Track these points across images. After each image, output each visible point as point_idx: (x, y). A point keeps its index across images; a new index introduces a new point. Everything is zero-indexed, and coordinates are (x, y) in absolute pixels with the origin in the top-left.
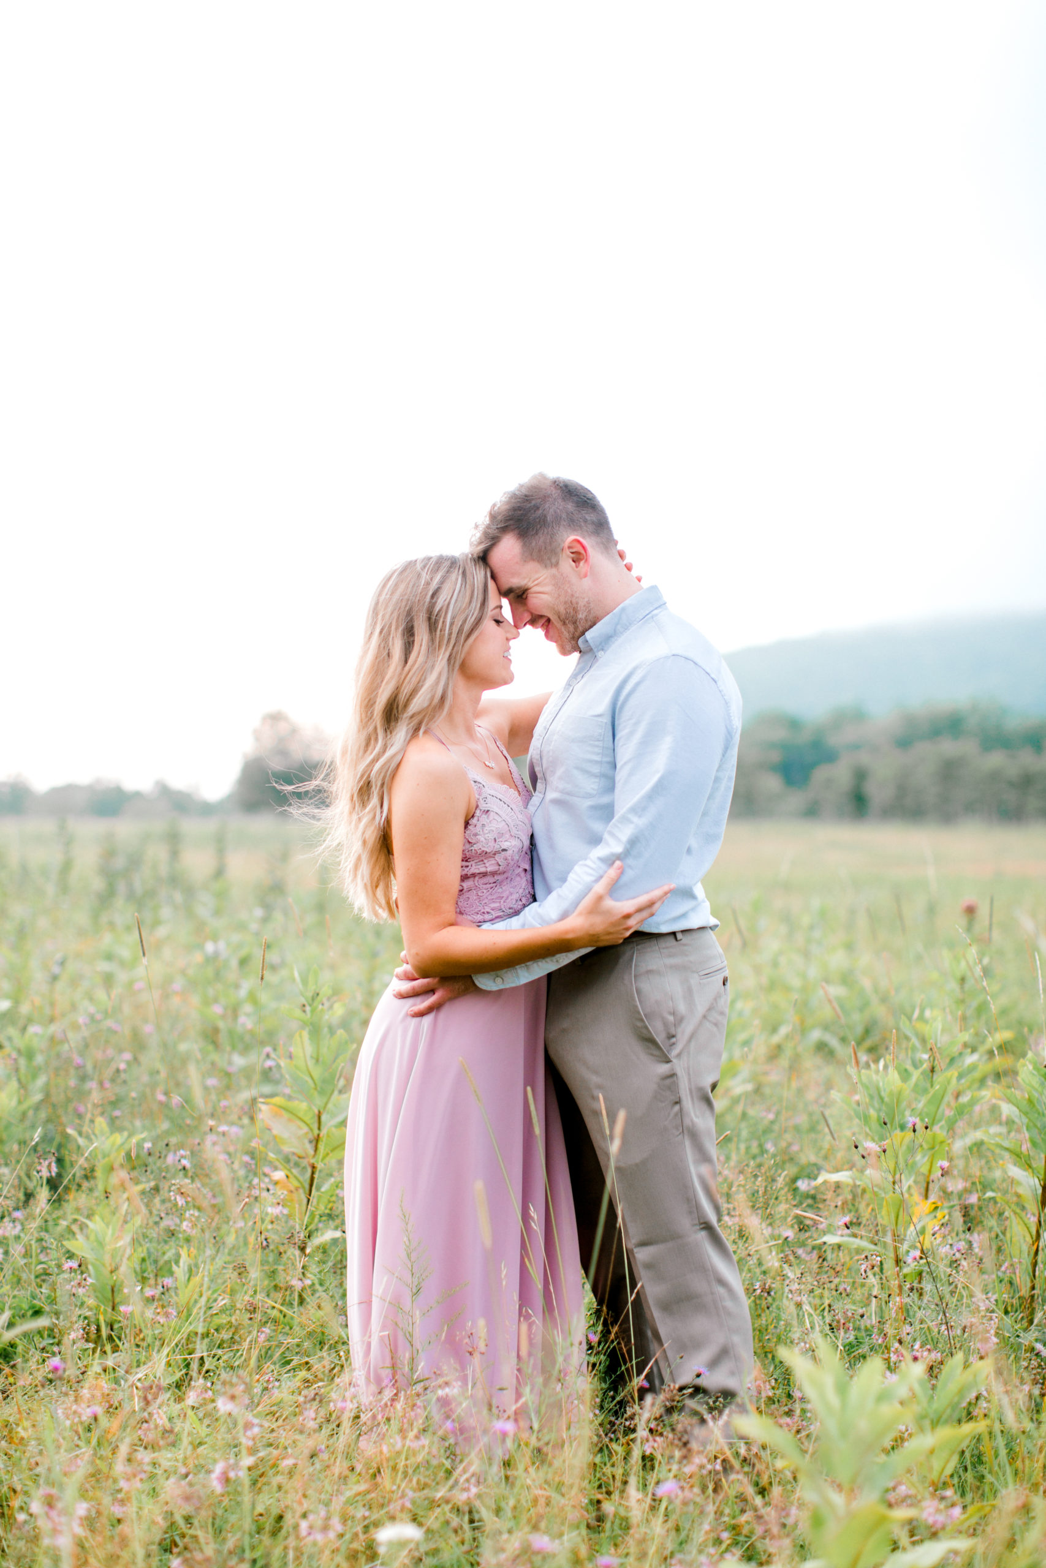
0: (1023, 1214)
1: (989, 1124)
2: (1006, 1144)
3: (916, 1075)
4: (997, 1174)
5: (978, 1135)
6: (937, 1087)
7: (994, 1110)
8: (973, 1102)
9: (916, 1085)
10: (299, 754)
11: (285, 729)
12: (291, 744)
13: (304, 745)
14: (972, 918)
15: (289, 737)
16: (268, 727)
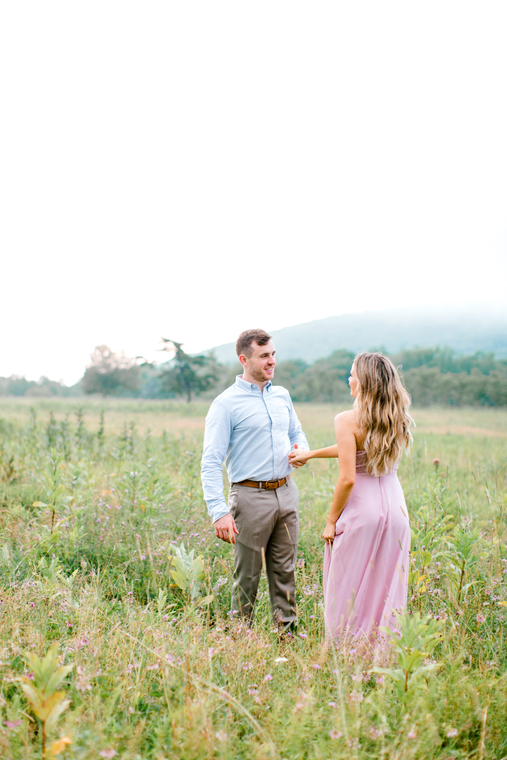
0: (456, 582)
1: (444, 550)
2: (450, 556)
3: (420, 532)
4: (447, 568)
5: (441, 553)
6: (427, 536)
7: (446, 544)
8: (440, 542)
9: (420, 535)
10: (113, 366)
11: (106, 354)
12: (110, 361)
13: (116, 362)
14: (437, 466)
15: (109, 357)
16: (98, 352)
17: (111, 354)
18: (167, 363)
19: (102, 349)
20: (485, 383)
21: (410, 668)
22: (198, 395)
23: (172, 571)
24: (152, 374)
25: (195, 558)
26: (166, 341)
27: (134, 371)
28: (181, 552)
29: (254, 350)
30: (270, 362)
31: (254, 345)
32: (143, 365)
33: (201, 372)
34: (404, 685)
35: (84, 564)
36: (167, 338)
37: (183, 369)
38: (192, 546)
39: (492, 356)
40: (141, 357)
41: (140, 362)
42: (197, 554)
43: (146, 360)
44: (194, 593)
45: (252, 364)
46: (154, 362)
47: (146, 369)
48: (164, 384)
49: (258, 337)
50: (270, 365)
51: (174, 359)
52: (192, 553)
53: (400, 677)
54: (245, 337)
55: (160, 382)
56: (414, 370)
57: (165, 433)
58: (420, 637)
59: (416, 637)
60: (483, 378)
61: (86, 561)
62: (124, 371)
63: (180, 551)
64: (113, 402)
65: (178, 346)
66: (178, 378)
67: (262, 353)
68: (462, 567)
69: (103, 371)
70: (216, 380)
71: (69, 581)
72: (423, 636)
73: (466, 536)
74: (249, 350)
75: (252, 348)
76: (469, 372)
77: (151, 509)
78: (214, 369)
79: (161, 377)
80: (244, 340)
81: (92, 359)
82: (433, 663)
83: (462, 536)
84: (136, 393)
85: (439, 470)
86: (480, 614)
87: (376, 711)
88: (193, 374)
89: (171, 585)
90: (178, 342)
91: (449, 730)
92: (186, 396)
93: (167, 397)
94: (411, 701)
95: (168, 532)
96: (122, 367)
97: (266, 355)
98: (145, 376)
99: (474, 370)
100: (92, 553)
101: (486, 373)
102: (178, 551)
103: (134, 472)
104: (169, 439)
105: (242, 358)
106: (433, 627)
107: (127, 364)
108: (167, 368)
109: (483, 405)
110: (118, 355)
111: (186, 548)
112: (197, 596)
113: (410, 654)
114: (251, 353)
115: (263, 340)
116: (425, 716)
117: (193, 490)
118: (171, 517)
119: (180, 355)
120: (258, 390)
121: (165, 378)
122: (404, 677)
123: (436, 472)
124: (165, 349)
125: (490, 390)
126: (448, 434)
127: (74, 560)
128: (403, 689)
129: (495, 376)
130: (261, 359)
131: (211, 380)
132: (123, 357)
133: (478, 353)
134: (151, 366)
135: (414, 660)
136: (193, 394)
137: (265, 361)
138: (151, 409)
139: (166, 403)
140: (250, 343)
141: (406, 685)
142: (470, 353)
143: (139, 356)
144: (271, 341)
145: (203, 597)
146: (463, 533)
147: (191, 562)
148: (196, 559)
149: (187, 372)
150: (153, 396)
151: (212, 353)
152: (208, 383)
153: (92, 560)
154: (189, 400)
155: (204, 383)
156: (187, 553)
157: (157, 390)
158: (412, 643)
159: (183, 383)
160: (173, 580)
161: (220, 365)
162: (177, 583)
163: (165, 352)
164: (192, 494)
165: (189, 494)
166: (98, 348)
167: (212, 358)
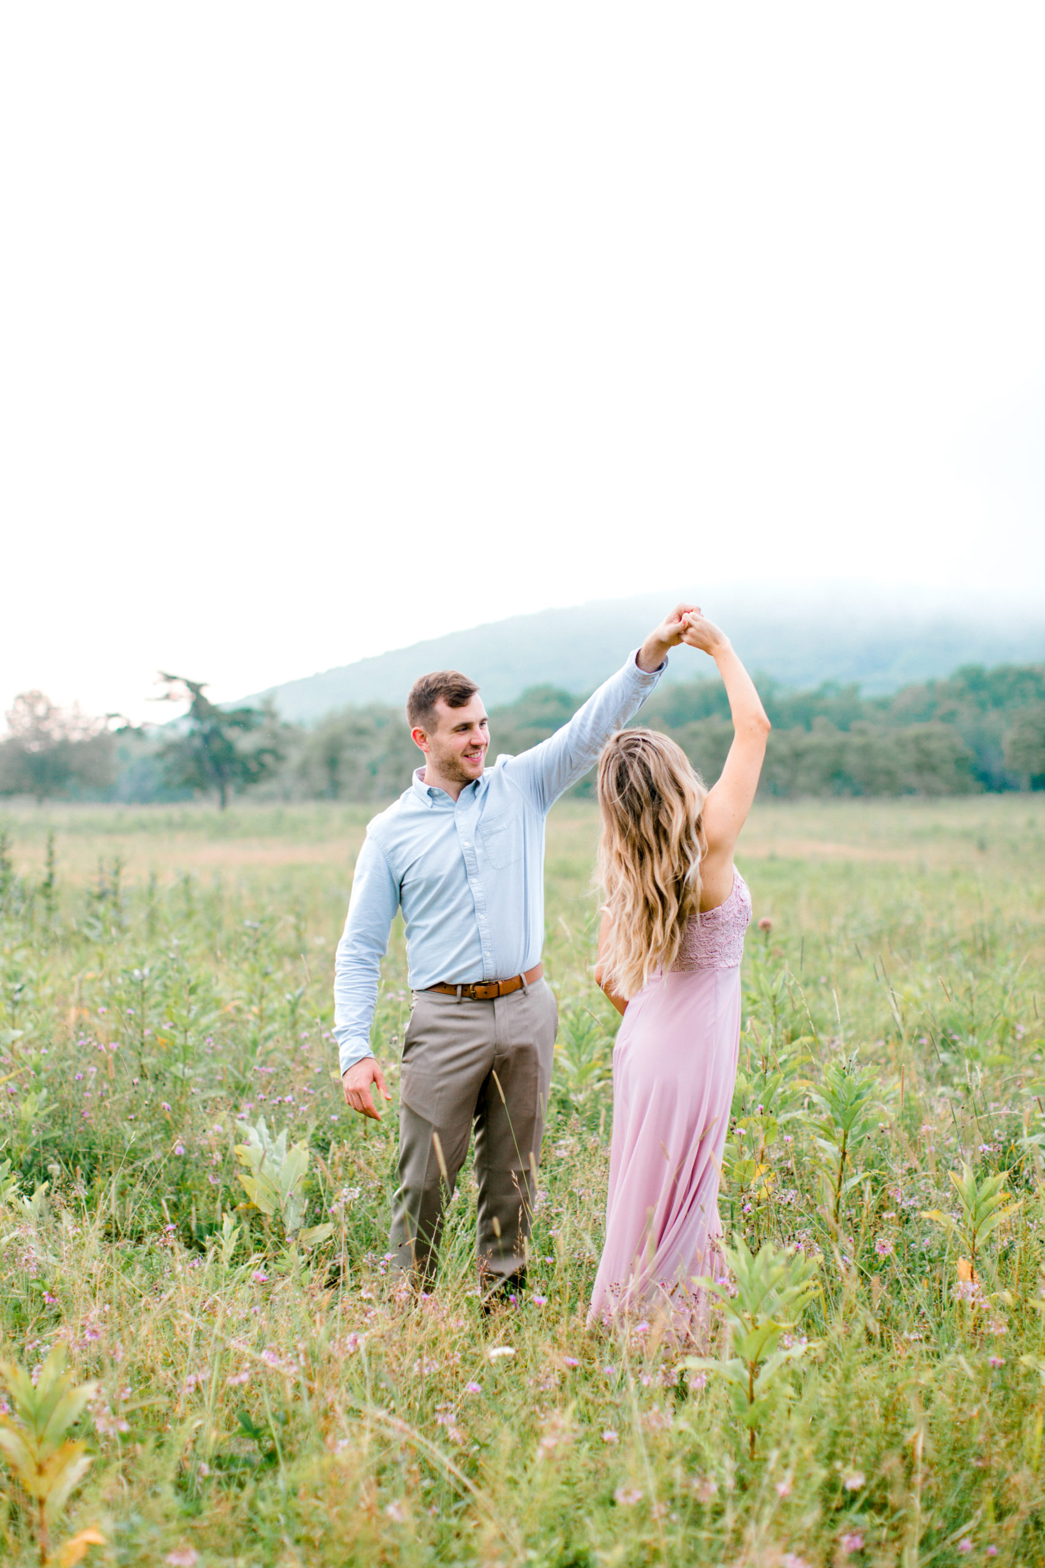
0: (832, 1175)
3: (754, 1077)
9: (755, 1084)
10: (57, 735)
11: (41, 710)
12: (47, 726)
13: (62, 726)
14: (768, 932)
15: (46, 717)
16: (22, 707)
17: (50, 709)
18: (173, 725)
19: (31, 699)
20: (842, 748)
21: (758, 1354)
22: (241, 791)
23: (244, 1178)
24: (139, 750)
25: (289, 1147)
26: (170, 678)
27: (101, 744)
28: (260, 1136)
29: (440, 717)
30: (474, 742)
31: (441, 706)
32: (121, 731)
33: (246, 743)
34: (748, 1390)
35: (55, 1168)
36: (172, 673)
37: (207, 738)
38: (280, 1124)
39: (855, 689)
40: (117, 715)
41: (114, 725)
42: (292, 1140)
43: (128, 721)
44: (293, 1220)
45: (439, 745)
46: (146, 724)
47: (128, 740)
48: (168, 770)
49: (449, 690)
50: (476, 747)
51: (187, 716)
52: (282, 1137)
53: (735, 1372)
54: (423, 690)
55: (159, 766)
56: (696, 726)
57: (187, 881)
58: (773, 1292)
59: (765, 1293)
60: (840, 737)
61: (59, 1162)
62: (81, 745)
63: (256, 1134)
64: (60, 813)
65: (194, 688)
66: (197, 757)
67: (456, 723)
68: (841, 1145)
69: (35, 747)
70: (279, 758)
71: (30, 1206)
72: (780, 1291)
73: (850, 1081)
74: (430, 716)
75: (436, 713)
76: (809, 727)
77: (185, 1049)
78: (274, 735)
79: (160, 756)
80: (420, 696)
81: (10, 721)
82: (801, 1342)
83: (842, 1081)
84: (107, 793)
85: (771, 942)
86: (881, 1239)
87: (699, 1445)
88: (229, 747)
89: (241, 1205)
90: (196, 679)
91: (849, 1476)
92: (216, 795)
93: (173, 799)
94: (770, 1422)
95: (223, 1093)
96: (76, 736)
97: (466, 727)
98: (125, 754)
99: (819, 721)
100: (70, 1146)
101: (844, 727)
102: (253, 1134)
103: (141, 970)
104: (196, 893)
105: (418, 735)
106: (800, 1271)
107: (85, 730)
108: (172, 735)
109: (838, 794)
110: (66, 713)
111: (269, 1127)
112: (297, 1227)
113: (757, 1328)
114: (435, 724)
115: (460, 696)
116: (800, 1450)
117: (265, 1002)
118: (224, 1063)
119: (200, 708)
120: (446, 798)
121: (171, 759)
122: (747, 1374)
123: (766, 946)
124: (167, 697)
125: (852, 761)
126: (772, 858)
127: (33, 1161)
128: (745, 1399)
129: (862, 732)
130: (455, 735)
131: (268, 759)
132: (76, 717)
133: (827, 686)
134: (139, 733)
135: (765, 1340)
136: (231, 791)
137: (463, 739)
138: (142, 826)
139: (175, 811)
140: (433, 702)
141: (752, 1390)
142: (810, 686)
143: (112, 712)
144: (476, 699)
145: (310, 1227)
146: (845, 1076)
147: (281, 1156)
148: (293, 1150)
149: (216, 745)
150: (144, 798)
151: (268, 701)
152: (262, 766)
153: (70, 1159)
154: (224, 803)
155: (253, 766)
156: (272, 1138)
157: (151, 784)
158: (758, 1306)
159: (209, 767)
160: (245, 1195)
161: (287, 726)
162: (255, 1201)
163: (167, 703)
164: (261, 1010)
165: (255, 1009)
166: (21, 697)
167: (270, 713)
